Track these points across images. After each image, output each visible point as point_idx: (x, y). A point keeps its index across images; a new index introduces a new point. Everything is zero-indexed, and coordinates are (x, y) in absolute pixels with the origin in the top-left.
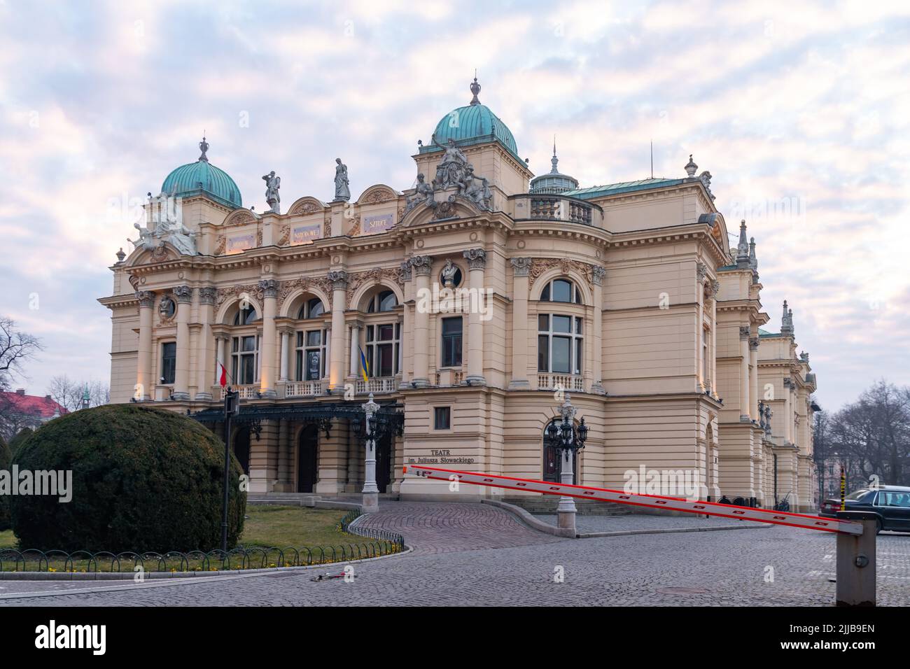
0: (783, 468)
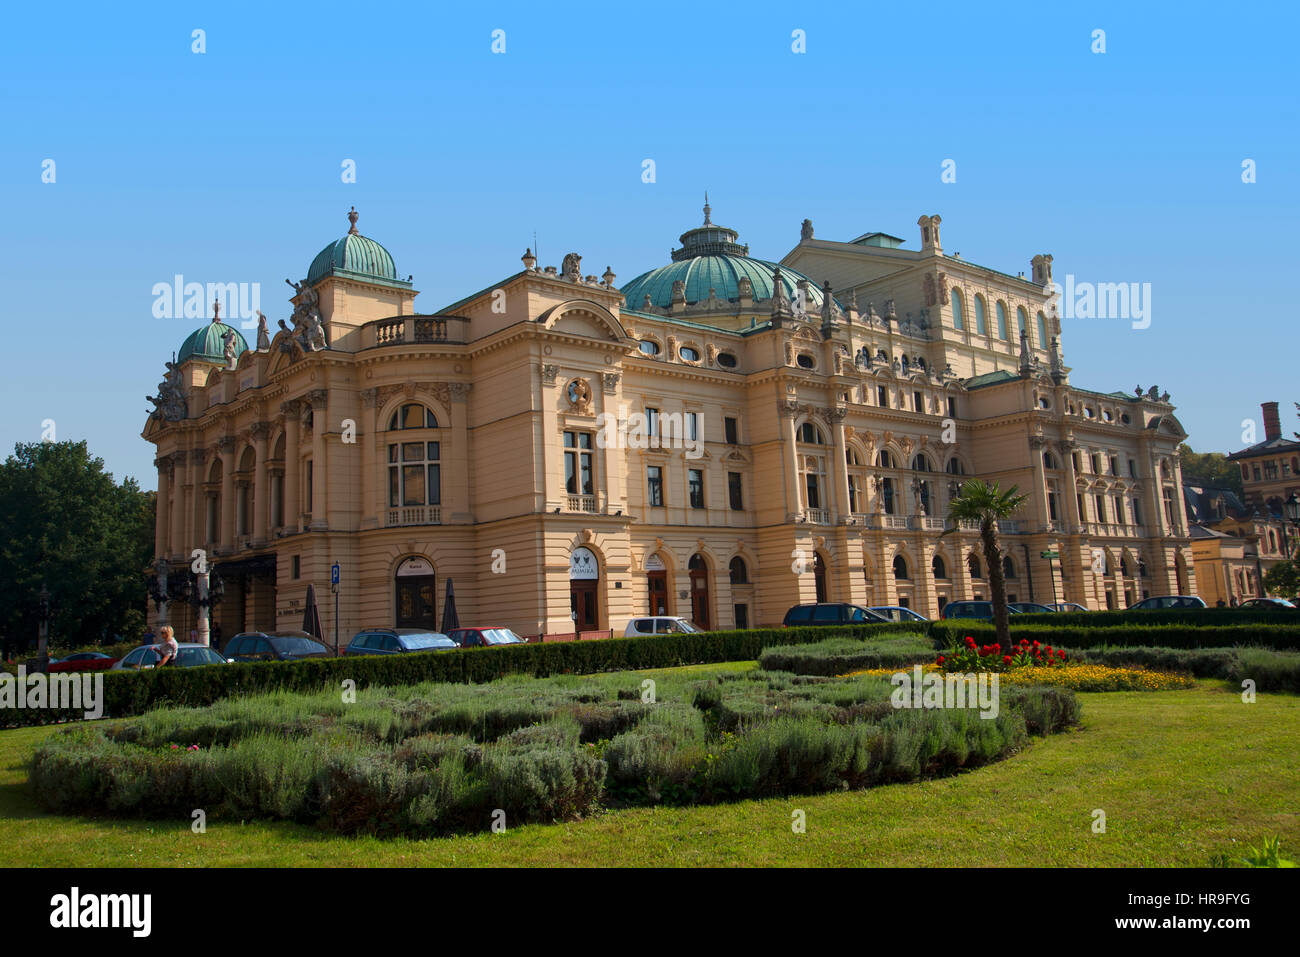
0: (1040, 564)
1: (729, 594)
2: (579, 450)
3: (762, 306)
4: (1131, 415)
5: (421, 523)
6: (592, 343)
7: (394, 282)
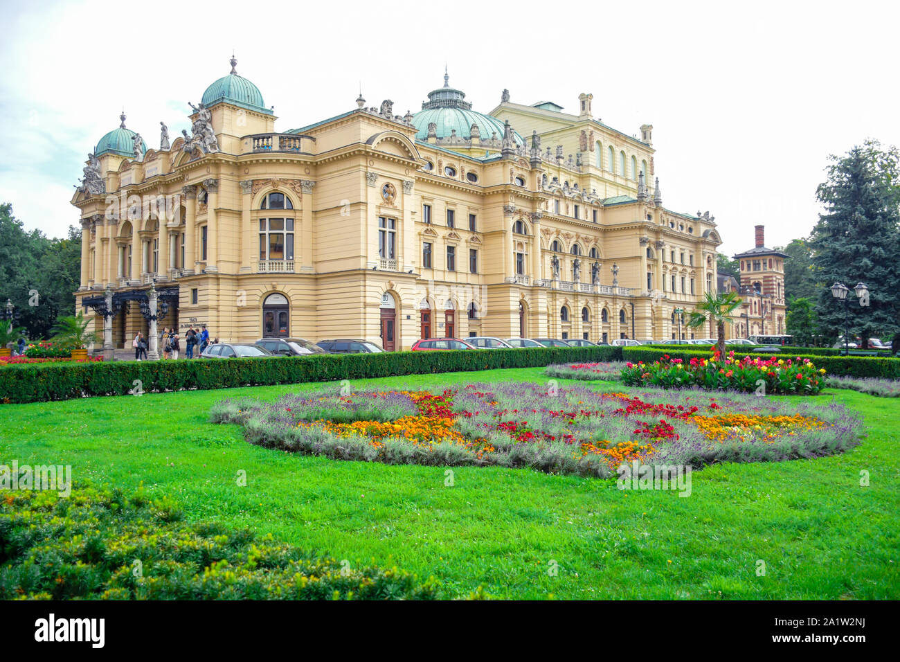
0: (640, 315)
1: (467, 325)
2: (388, 229)
3: (485, 143)
4: (693, 228)
5: (280, 271)
6: (399, 160)
7: (262, 109)
